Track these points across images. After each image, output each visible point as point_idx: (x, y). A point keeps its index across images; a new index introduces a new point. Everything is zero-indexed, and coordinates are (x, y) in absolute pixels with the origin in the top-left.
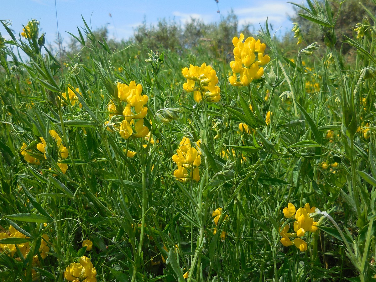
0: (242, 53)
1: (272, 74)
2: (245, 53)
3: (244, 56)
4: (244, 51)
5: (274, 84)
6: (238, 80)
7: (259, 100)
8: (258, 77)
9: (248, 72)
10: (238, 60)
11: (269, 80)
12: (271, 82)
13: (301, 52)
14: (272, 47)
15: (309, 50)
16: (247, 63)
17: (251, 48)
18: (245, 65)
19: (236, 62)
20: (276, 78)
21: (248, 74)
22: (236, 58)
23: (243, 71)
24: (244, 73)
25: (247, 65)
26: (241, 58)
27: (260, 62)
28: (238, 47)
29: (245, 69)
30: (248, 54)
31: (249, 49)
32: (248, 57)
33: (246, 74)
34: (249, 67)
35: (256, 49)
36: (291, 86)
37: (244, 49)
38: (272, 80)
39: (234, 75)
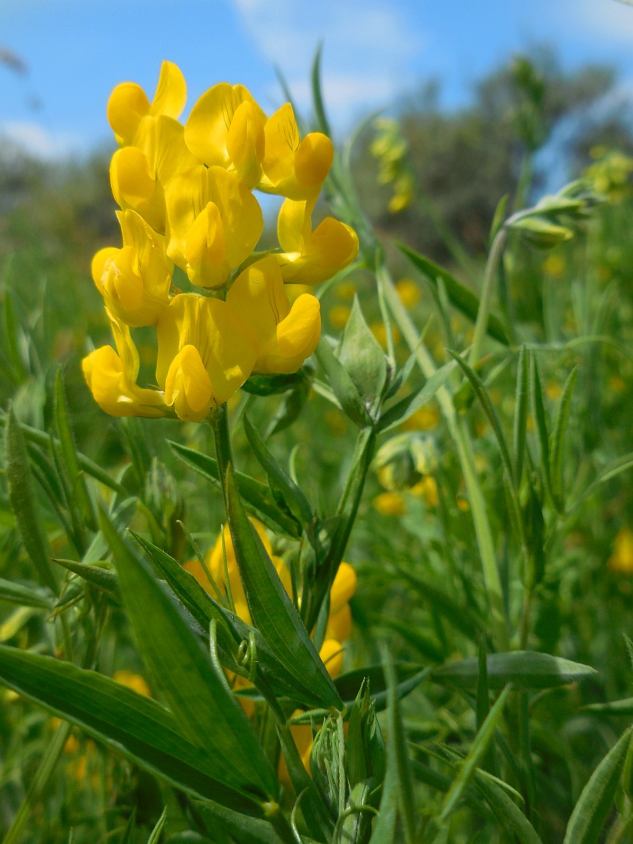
0: (173, 191)
1: (362, 345)
2: (192, 191)
3: (183, 208)
4: (187, 175)
5: (374, 411)
6: (147, 377)
7: (282, 504)
8: (281, 363)
9: (210, 322)
10: (140, 238)
11: (346, 382)
12: (353, 394)
13: (510, 230)
14: (344, 196)
15: (552, 215)
16: (208, 255)
17: (236, 158)
18: (191, 272)
19: (127, 248)
20: (389, 370)
21: (215, 335)
22: (131, 220)
23: (178, 313)
24: (184, 328)
25: (204, 272)
26: (161, 229)
27: (292, 257)
28: (146, 151)
29: (192, 301)
30: (210, 193)
31: (219, 162)
32: (212, 216)
33: (200, 338)
34: (220, 290)
35: (269, 169)
36: (458, 418)
37: (182, 165)
38: (362, 379)
39: (123, 339)
